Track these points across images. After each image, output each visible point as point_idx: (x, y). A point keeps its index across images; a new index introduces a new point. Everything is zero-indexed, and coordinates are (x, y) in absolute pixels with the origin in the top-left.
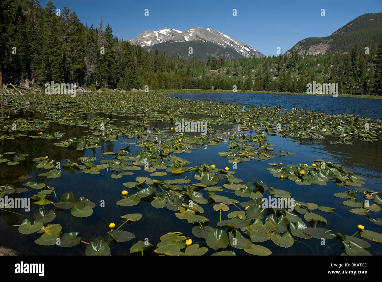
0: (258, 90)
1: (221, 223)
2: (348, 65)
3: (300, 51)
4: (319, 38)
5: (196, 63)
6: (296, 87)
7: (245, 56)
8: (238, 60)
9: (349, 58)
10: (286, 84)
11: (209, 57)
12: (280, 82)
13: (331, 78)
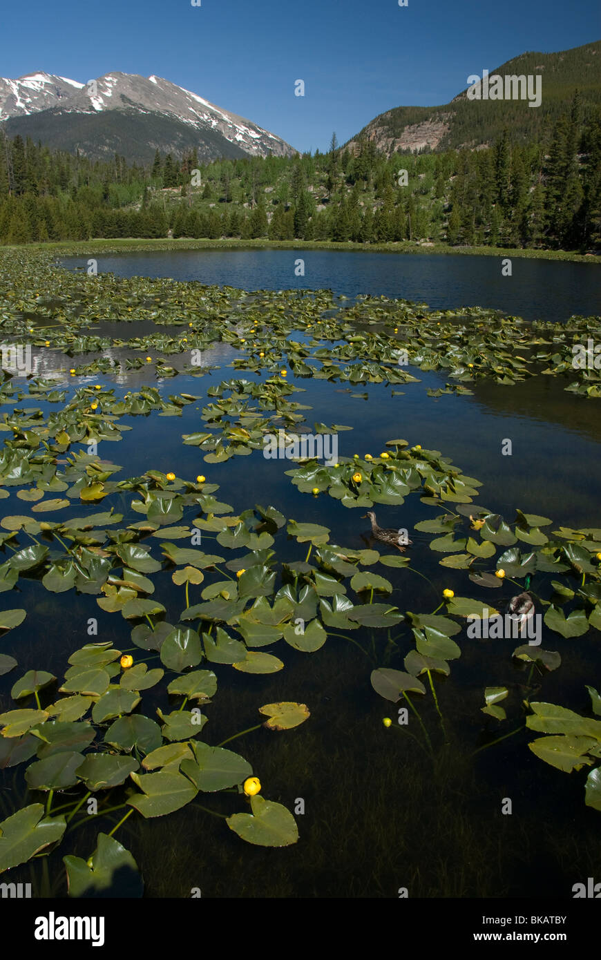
0: (282, 239)
1: (189, 613)
2: (489, 178)
3: (380, 140)
4: (425, 109)
5: (124, 171)
6: (370, 229)
7: (247, 151)
8: (230, 163)
9: (489, 160)
10: (348, 223)
11: (157, 155)
12: (333, 217)
13: (450, 209)
